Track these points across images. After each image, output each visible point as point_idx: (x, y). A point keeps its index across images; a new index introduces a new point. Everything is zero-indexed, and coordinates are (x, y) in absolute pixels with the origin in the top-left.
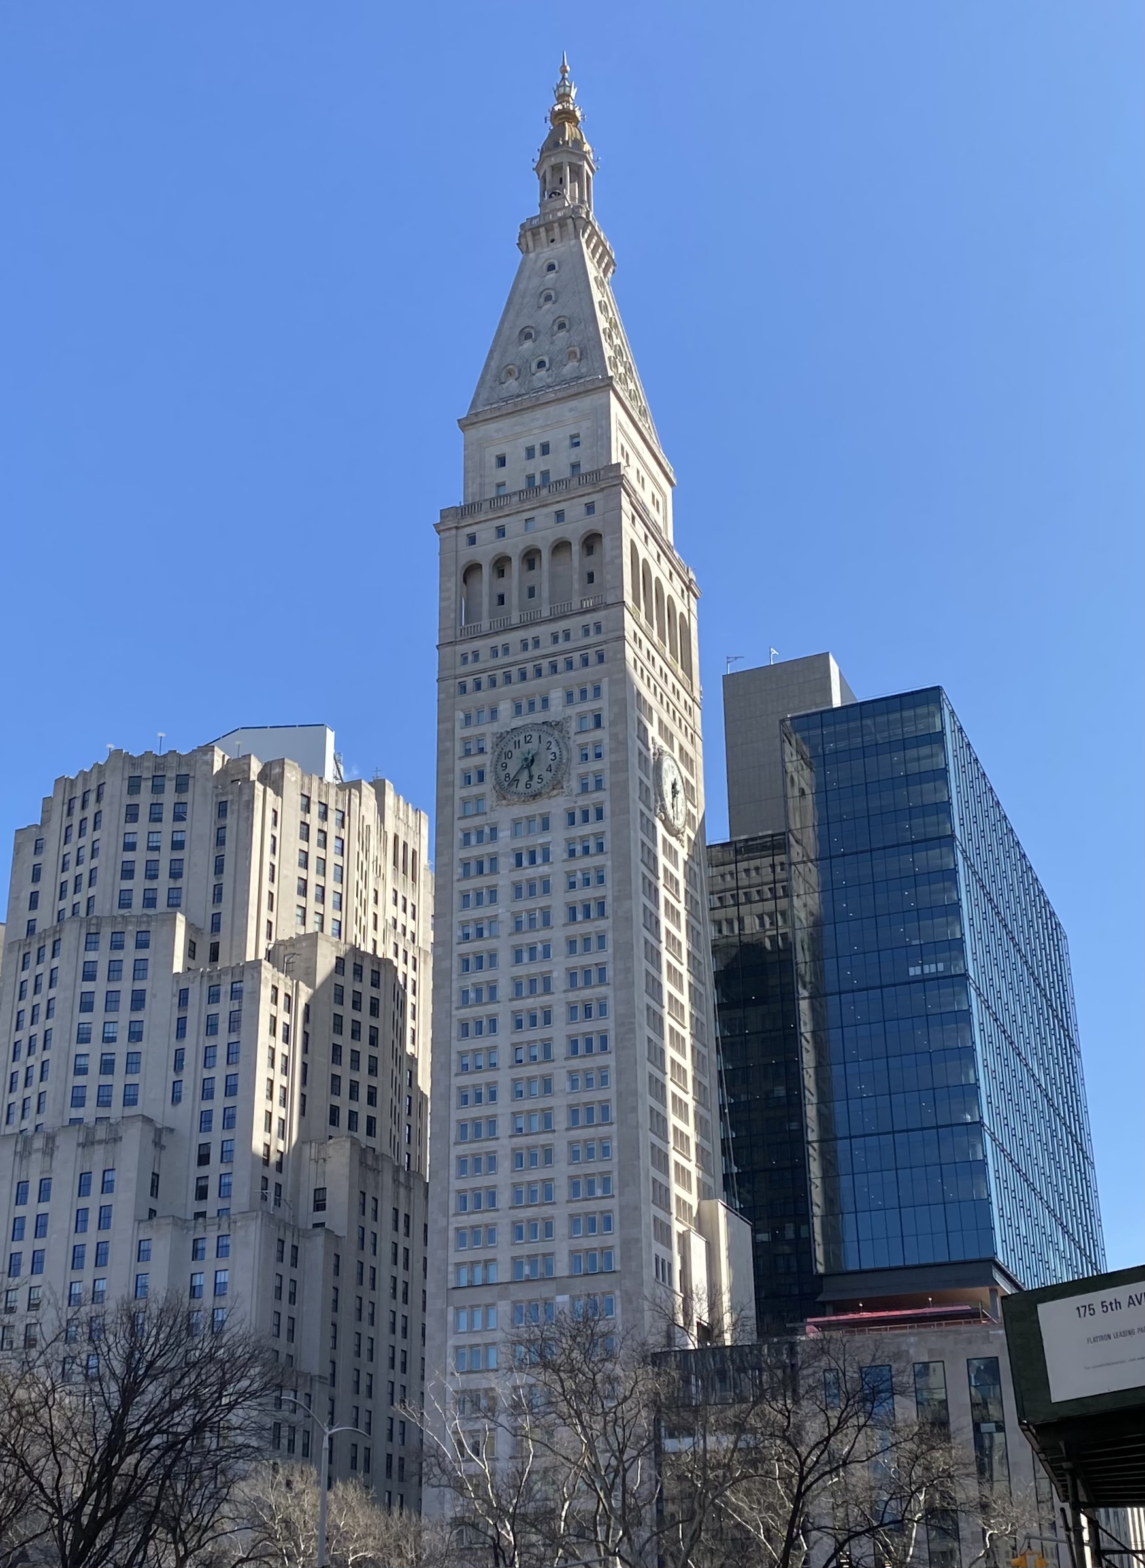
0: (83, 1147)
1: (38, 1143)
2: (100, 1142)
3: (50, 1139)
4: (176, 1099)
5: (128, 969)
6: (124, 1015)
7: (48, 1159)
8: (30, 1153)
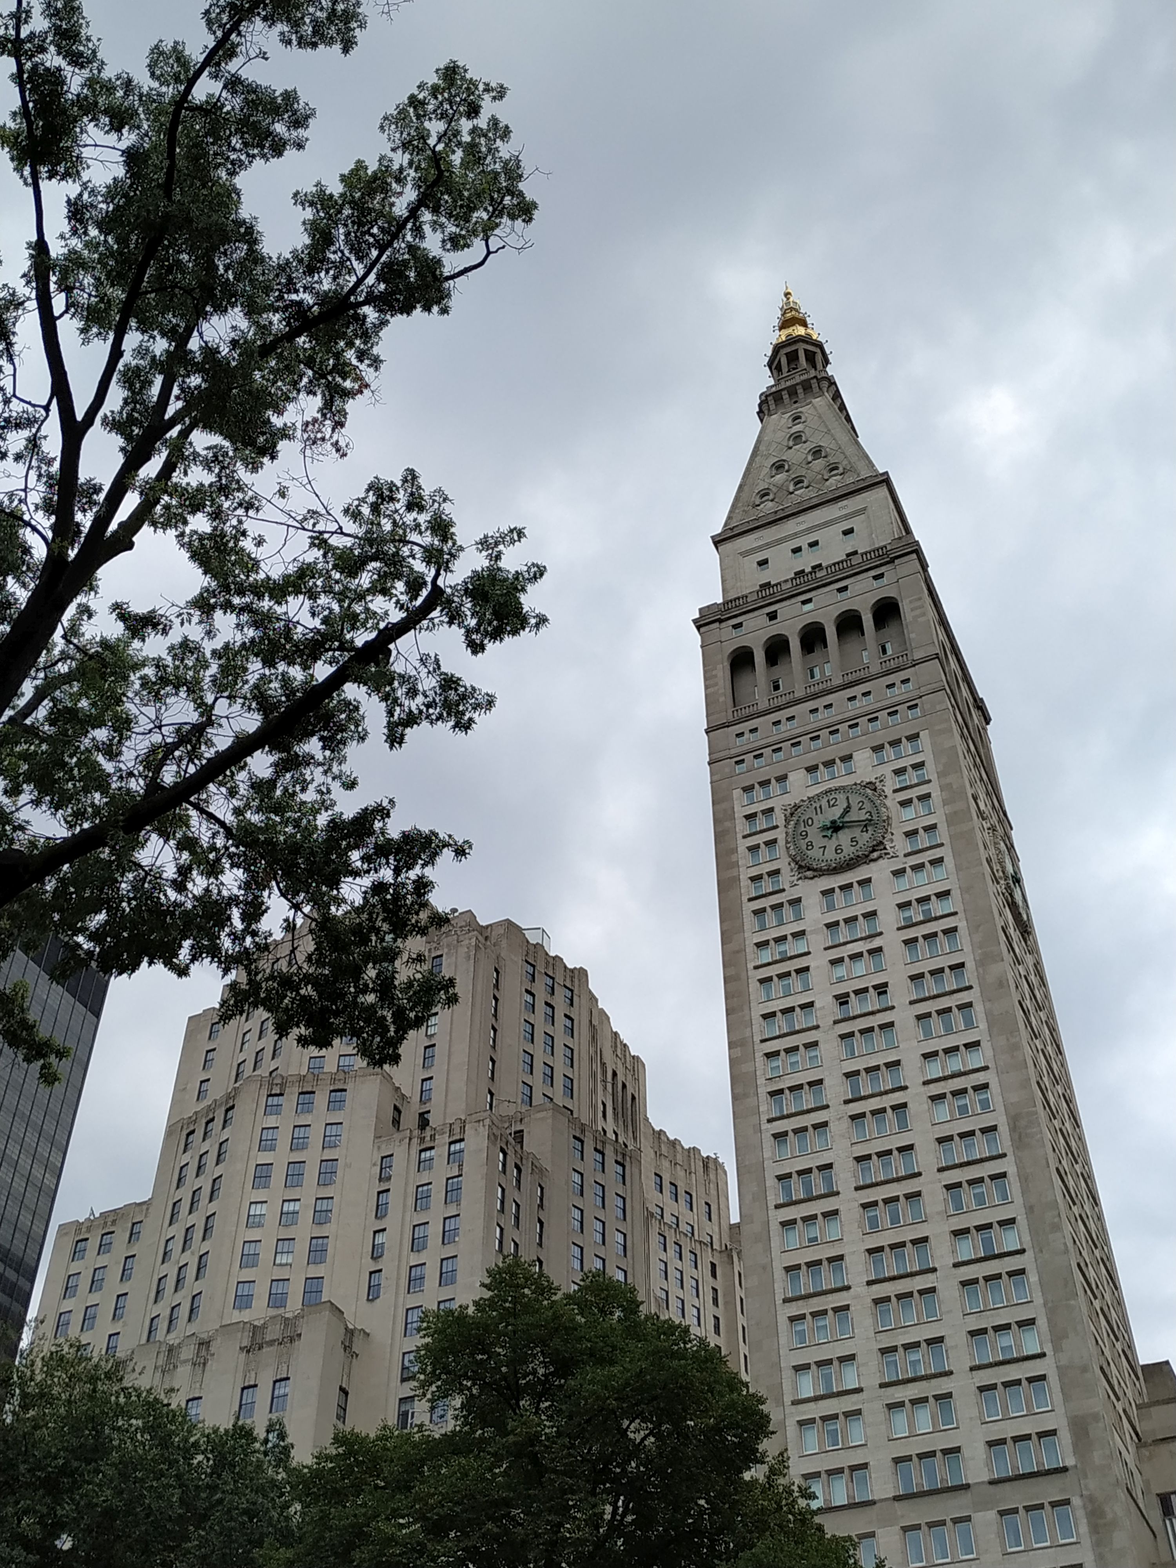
0: (248, 1351)
1: (188, 1352)
2: (271, 1343)
3: (204, 1344)
4: (373, 1293)
5: (316, 1135)
6: (309, 1190)
7: (199, 1370)
8: (175, 1367)
